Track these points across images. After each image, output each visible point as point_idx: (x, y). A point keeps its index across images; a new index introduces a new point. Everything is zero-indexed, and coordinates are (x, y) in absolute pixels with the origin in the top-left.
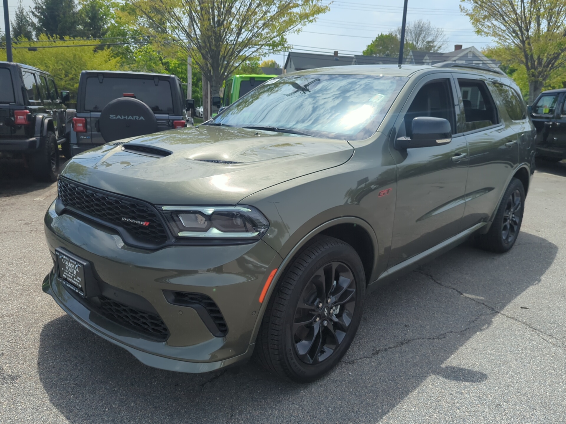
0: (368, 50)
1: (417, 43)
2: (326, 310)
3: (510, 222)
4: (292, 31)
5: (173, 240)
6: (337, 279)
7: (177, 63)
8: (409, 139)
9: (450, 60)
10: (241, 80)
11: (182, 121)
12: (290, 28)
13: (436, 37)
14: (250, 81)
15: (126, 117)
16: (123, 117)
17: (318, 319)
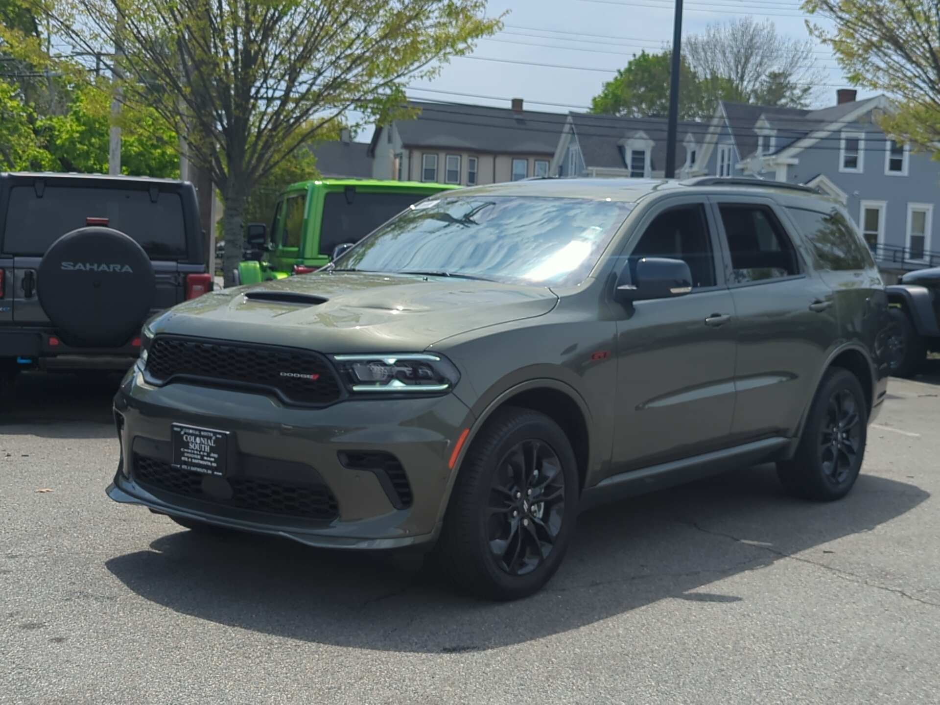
0: (606, 95)
1: (742, 79)
2: (525, 502)
3: (839, 446)
4: (416, 73)
5: (347, 395)
6: (539, 467)
7: (79, 129)
8: (635, 288)
9: (823, 130)
10: (326, 191)
11: (206, 275)
12: (411, 68)
13: (793, 63)
14: (345, 193)
15: (95, 267)
16: (88, 266)
17: (515, 513)
